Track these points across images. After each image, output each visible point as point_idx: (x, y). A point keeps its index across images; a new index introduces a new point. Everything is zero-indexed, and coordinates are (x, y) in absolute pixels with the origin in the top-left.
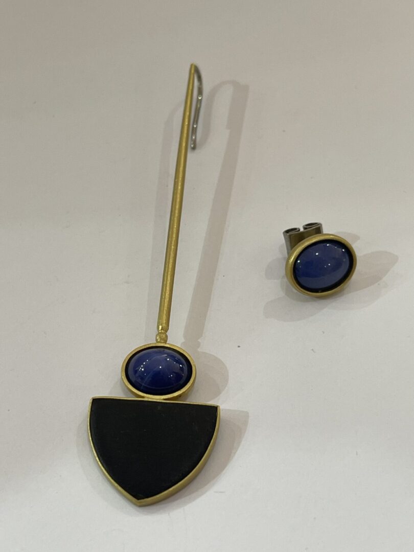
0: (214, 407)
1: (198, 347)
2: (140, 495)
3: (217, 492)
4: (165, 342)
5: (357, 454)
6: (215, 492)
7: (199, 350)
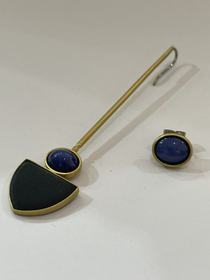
0: (76, 187)
1: (92, 163)
2: (16, 207)
3: (53, 225)
4: (76, 151)
5: (131, 241)
6: (52, 224)
7: (92, 164)
